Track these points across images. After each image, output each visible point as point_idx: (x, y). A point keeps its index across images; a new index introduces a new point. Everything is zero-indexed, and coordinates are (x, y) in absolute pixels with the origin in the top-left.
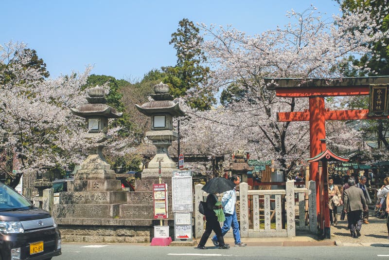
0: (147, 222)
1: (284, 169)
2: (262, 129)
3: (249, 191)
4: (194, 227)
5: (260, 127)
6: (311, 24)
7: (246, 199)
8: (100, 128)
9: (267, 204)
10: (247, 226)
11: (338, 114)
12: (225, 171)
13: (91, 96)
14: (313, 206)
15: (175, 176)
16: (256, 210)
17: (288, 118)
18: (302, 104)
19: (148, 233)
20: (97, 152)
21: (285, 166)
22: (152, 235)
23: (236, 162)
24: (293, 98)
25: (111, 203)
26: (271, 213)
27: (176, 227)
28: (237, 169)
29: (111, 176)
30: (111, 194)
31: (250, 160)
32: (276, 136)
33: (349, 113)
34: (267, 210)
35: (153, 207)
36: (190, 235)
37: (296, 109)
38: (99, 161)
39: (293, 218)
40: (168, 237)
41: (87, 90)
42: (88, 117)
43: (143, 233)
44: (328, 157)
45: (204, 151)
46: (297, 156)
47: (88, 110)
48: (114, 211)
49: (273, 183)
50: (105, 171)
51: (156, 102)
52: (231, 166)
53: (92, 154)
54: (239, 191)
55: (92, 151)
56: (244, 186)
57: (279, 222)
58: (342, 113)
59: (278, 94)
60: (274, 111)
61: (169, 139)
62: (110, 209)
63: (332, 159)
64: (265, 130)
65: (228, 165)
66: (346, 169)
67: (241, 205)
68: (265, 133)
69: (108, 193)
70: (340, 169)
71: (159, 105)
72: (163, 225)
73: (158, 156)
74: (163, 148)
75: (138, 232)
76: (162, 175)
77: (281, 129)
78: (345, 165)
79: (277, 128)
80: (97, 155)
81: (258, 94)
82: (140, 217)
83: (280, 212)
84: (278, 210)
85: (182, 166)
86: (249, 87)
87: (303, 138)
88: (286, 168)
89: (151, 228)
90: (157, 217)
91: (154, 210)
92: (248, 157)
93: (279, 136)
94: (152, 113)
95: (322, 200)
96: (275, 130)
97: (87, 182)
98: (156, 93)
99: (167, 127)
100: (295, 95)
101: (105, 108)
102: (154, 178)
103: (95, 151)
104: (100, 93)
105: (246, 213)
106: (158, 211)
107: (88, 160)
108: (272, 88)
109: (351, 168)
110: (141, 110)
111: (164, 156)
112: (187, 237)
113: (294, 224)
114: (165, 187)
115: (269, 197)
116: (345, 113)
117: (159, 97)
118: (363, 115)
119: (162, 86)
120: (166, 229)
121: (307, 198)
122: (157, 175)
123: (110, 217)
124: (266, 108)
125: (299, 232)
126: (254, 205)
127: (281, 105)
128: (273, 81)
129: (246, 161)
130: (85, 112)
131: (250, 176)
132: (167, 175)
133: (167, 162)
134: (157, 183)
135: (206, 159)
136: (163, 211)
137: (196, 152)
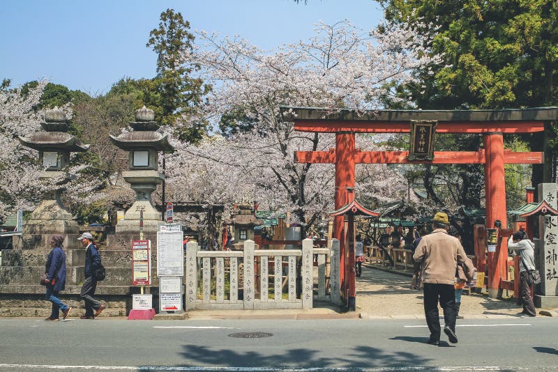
0: (123, 289)
1: (302, 223)
2: (275, 171)
3: (256, 251)
4: (184, 296)
5: (273, 169)
6: (343, 39)
7: (252, 261)
8: (59, 166)
9: (278, 268)
10: (252, 295)
11: (373, 155)
12: (224, 225)
13: (47, 121)
14: (335, 271)
15: (161, 231)
16: (265, 275)
17: (309, 159)
18: (328, 141)
19: (124, 304)
20: (54, 197)
21: (303, 220)
22: (129, 307)
23: (240, 213)
24: (317, 133)
25: (74, 264)
26: (284, 279)
27: (161, 296)
28: (241, 223)
29: (73, 229)
30: (73, 253)
31: (258, 212)
32: (293, 181)
33: (387, 154)
34: (278, 275)
35: (131, 270)
36: (179, 306)
37: (320, 147)
38: (58, 208)
39: (311, 285)
40: (151, 308)
41: (41, 112)
42: (43, 149)
43: (116, 304)
44: (354, 210)
45: (197, 198)
46: (319, 207)
47: (44, 140)
48: (77, 275)
49: (288, 243)
50: (67, 223)
51: (138, 133)
52: (234, 219)
53: (47, 199)
54: (243, 250)
55: (48, 195)
56: (249, 245)
57: (292, 290)
58: (377, 154)
59: (297, 128)
60: (292, 148)
61: (153, 183)
62: (72, 272)
63: (359, 213)
64: (279, 173)
65: (228, 218)
66: (385, 225)
67: (245, 269)
68: (279, 176)
69: (71, 251)
70: (376, 225)
71: (140, 137)
72: (144, 293)
73: (137, 203)
74: (145, 194)
75: (110, 302)
76: (144, 229)
77: (299, 172)
78: (384, 220)
79: (295, 171)
80: (54, 201)
81: (272, 124)
82: (112, 284)
83: (295, 277)
84: (292, 275)
85: (171, 218)
86: (259, 115)
87: (328, 184)
88: (305, 222)
89: (127, 298)
90: (136, 283)
91: (132, 275)
92: (256, 207)
93: (297, 180)
94: (132, 148)
95: (347, 263)
96: (292, 173)
97: (40, 236)
98: (137, 120)
99: (151, 166)
100: (318, 129)
101: (67, 138)
102: (133, 232)
103: (52, 195)
104: (60, 118)
105: (252, 279)
106: (137, 275)
107: (42, 207)
108: (290, 119)
109: (391, 224)
110: (118, 143)
111: (146, 204)
112: (175, 308)
113: (311, 293)
114: (148, 244)
115: (280, 258)
116: (381, 154)
117: (140, 126)
118: (401, 158)
119: (146, 112)
120: (148, 299)
121: (329, 261)
122: (137, 229)
123: (72, 283)
124: (282, 145)
125: (317, 303)
126: (262, 268)
127: (300, 142)
128: (291, 110)
129: (253, 213)
130: (39, 142)
131: (257, 232)
132: (150, 229)
133: (151, 212)
134: (137, 239)
135: (200, 209)
136: (145, 275)
137: (186, 199)
